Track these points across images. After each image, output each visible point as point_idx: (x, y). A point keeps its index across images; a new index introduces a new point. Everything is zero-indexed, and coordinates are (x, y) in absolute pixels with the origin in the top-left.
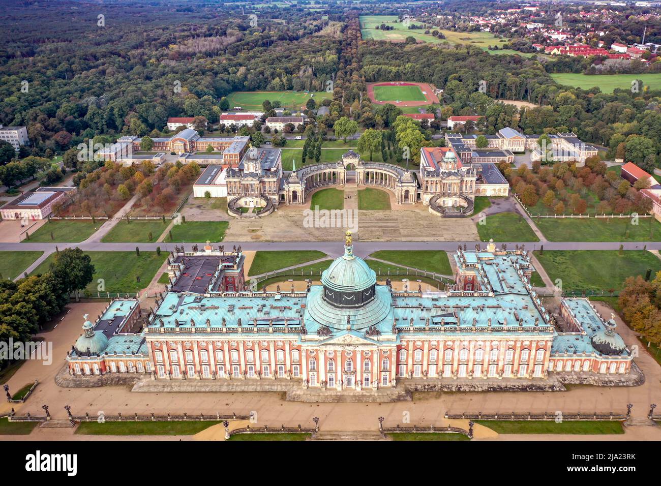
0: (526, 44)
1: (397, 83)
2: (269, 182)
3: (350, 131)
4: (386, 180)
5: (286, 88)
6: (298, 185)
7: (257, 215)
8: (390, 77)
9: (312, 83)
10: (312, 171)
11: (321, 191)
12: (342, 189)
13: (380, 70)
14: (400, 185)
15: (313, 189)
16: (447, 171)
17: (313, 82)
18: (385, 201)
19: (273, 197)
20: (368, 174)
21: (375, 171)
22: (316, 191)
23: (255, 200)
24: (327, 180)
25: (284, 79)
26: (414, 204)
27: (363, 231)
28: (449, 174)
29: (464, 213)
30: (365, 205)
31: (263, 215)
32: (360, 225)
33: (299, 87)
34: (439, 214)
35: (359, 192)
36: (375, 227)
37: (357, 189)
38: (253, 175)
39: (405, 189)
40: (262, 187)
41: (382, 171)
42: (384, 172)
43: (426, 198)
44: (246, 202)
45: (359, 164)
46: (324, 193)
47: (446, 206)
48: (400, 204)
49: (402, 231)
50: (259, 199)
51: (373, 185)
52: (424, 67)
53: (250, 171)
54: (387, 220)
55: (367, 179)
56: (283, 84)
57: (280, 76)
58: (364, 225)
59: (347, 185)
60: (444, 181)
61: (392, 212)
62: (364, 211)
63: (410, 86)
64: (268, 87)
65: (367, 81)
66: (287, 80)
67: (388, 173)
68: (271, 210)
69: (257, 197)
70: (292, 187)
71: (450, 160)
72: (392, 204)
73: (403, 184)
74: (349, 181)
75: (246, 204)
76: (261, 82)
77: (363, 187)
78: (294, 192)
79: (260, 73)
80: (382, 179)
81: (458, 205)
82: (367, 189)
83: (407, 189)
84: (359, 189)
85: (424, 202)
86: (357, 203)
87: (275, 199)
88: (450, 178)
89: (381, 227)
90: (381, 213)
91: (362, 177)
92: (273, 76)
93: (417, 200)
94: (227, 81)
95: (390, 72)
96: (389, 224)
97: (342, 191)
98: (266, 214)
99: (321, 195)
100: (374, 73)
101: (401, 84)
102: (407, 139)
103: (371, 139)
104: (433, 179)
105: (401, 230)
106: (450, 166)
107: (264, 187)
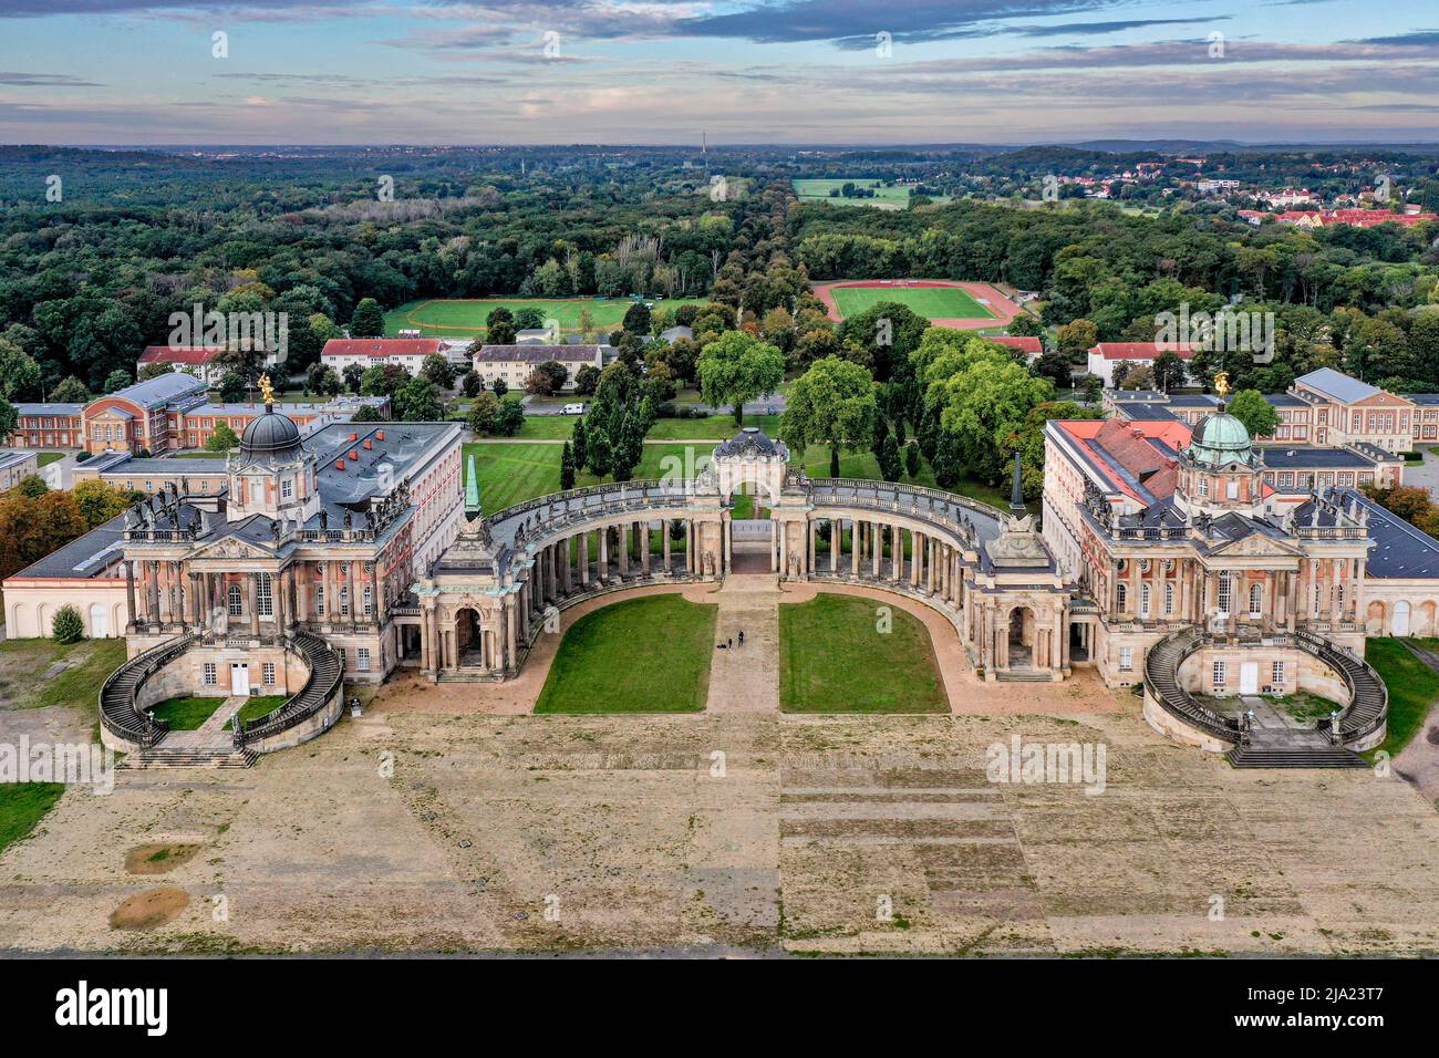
0: (1221, 208)
1: (900, 282)
2: (342, 565)
3: (757, 382)
4: (908, 557)
5: (576, 288)
6: (484, 579)
7: (242, 741)
8: (879, 265)
9: (651, 275)
10: (576, 517)
11: (613, 608)
12: (709, 599)
13: (848, 247)
14: (990, 583)
15: (580, 597)
16: (1216, 512)
17: (657, 271)
18: (912, 662)
19: (352, 642)
20: (825, 533)
21: (855, 516)
22: (591, 607)
23: (258, 655)
24: (645, 554)
25: (572, 264)
26: (1058, 677)
27: (807, 865)
28: (1237, 529)
29: (1350, 736)
30: (816, 681)
31: (274, 742)
32: (792, 814)
33: (613, 287)
34: (1216, 745)
35: (789, 612)
36: (877, 828)
37: (775, 602)
38: (259, 530)
39: (1010, 600)
40: (301, 590)
41: (887, 520)
42: (897, 523)
43: (1120, 652)
44: (209, 668)
45: (785, 485)
46: (621, 616)
47: (1229, 691)
48: (990, 677)
49: (1038, 865)
50: (275, 655)
51: (849, 585)
52: (973, 240)
53: (251, 511)
54: (934, 778)
55: (823, 552)
56: (567, 278)
57: (560, 256)
58: (814, 811)
59: (736, 583)
60: (1214, 564)
61: (959, 726)
62: (812, 720)
63: (938, 289)
64: (525, 286)
65: (813, 277)
66: (581, 266)
67: (914, 526)
68: (326, 716)
69: (267, 642)
70: (457, 591)
71: (1227, 458)
72: (948, 678)
73: (1004, 579)
74: (741, 561)
75: (211, 679)
76: (503, 271)
77: (804, 592)
78: (469, 618)
79: (506, 251)
80: (887, 554)
81: (1290, 688)
82: (824, 601)
83: (1022, 602)
84: (788, 599)
85: (1110, 671)
86: (775, 674)
87: (364, 652)
88: (1246, 545)
89: (910, 828)
90: (900, 735)
91: (798, 548)
92: (541, 255)
93: (1072, 657)
94: (406, 269)
95: (878, 254)
96: (953, 811)
97: (708, 612)
98: (291, 737)
99: (607, 627)
100: (832, 254)
101: (910, 285)
102: (975, 397)
103: (836, 396)
104: (1153, 553)
105: (1029, 853)
106: (1233, 489)
107: (315, 592)
